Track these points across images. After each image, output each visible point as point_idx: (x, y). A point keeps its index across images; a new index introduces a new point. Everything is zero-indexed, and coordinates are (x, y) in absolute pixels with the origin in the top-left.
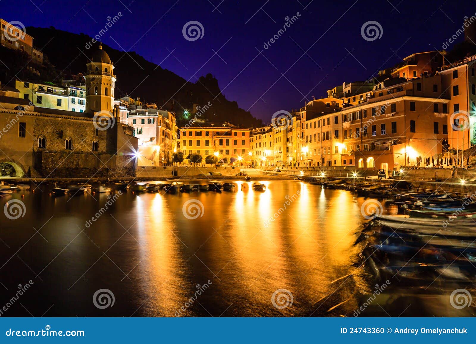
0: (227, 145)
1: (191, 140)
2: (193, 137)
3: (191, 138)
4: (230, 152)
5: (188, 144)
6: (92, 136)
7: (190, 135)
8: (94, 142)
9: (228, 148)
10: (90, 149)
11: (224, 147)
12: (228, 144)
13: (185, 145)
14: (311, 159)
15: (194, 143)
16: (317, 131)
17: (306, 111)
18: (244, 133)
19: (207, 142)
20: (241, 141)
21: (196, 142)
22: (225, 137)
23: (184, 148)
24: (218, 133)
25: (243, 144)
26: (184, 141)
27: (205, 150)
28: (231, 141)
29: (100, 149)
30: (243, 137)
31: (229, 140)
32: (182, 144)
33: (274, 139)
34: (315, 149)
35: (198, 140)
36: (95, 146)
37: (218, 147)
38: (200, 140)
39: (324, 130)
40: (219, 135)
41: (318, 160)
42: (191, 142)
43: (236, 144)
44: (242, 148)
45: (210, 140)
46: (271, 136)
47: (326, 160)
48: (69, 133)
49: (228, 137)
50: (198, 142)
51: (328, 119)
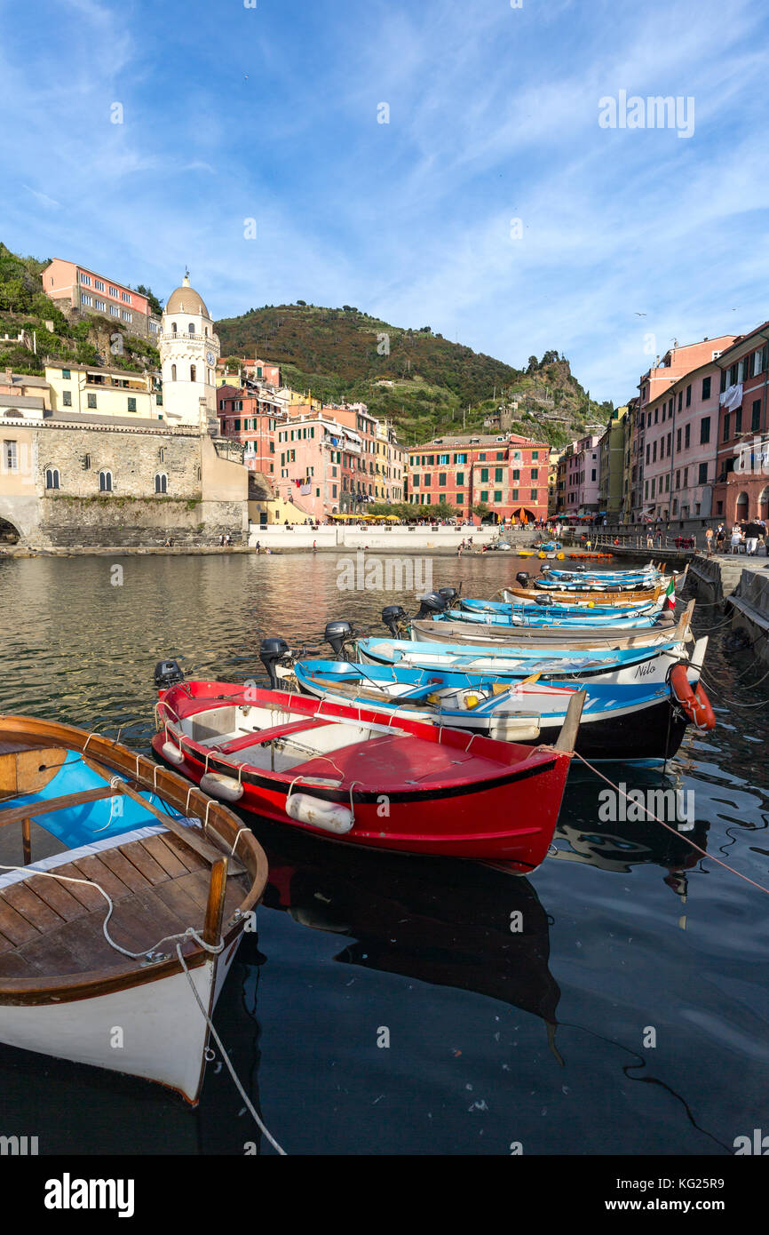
0: (497, 481)
1: (428, 472)
2: (434, 468)
3: (429, 469)
4: (505, 496)
5: (423, 481)
6: (154, 463)
7: (428, 464)
8: (158, 476)
9: (498, 486)
10: (150, 490)
11: (492, 485)
12: (499, 478)
13: (416, 483)
14: (654, 505)
15: (435, 479)
16: (666, 428)
17: (651, 380)
18: (537, 453)
19: (460, 476)
20: (530, 472)
21: (438, 476)
22: (494, 463)
23: (416, 490)
24: (483, 457)
25: (532, 478)
26: (415, 476)
27: (456, 493)
28: (505, 471)
29: (171, 490)
30: (533, 461)
31: (501, 470)
32: (411, 483)
33: (602, 464)
34: (661, 479)
35: (442, 471)
36: (161, 483)
37: (479, 487)
38: (447, 471)
39: (681, 421)
40: (484, 460)
41: (665, 507)
42: (428, 477)
43: (518, 478)
44: (532, 487)
45: (466, 471)
46: (594, 457)
47: (680, 505)
48: (105, 459)
49: (500, 462)
50: (443, 476)
51: (689, 389)
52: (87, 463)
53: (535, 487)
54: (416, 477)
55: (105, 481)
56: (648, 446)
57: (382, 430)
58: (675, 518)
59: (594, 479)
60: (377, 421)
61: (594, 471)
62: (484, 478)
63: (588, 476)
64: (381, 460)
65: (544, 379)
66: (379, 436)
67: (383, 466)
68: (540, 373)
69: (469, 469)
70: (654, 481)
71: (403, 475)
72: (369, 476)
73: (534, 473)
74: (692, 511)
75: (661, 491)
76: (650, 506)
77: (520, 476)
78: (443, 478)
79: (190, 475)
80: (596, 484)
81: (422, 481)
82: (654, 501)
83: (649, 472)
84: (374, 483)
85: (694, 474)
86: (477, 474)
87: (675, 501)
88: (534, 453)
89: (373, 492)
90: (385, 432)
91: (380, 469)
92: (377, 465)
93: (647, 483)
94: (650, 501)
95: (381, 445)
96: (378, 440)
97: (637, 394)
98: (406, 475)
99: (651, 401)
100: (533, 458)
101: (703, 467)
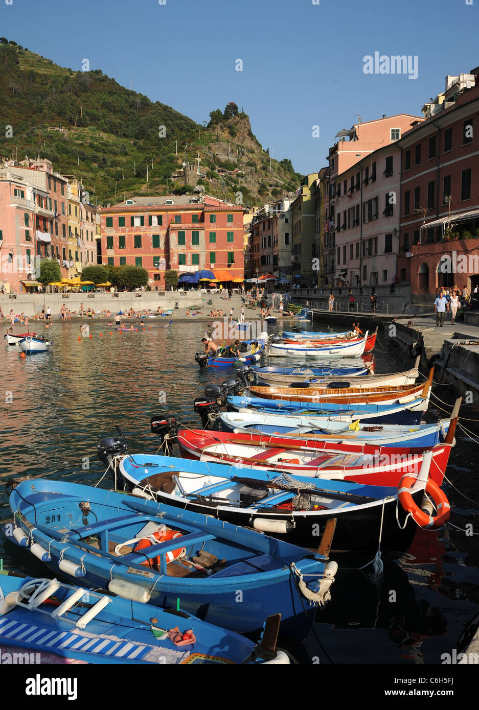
0: (194, 243)
1: (123, 234)
2: (127, 229)
3: (123, 231)
4: (203, 259)
5: (118, 244)
7: (120, 226)
9: (196, 249)
11: (189, 248)
12: (196, 241)
13: (110, 245)
14: (346, 270)
15: (130, 242)
16: (355, 200)
17: (339, 153)
18: (232, 215)
19: (156, 238)
20: (226, 235)
21: (133, 239)
22: (190, 225)
23: (110, 253)
24: (178, 219)
25: (229, 241)
26: (108, 237)
27: (152, 255)
28: (202, 234)
30: (229, 224)
31: (198, 232)
32: (104, 245)
33: (294, 227)
34: (352, 246)
35: (138, 233)
37: (176, 249)
38: (142, 234)
39: (368, 194)
40: (180, 222)
41: (357, 272)
42: (122, 240)
43: (215, 241)
44: (228, 250)
45: (162, 233)
46: (287, 221)
47: (369, 271)
49: (197, 225)
50: (138, 239)
51: (374, 165)
53: (232, 250)
54: (110, 240)
56: (339, 215)
57: (72, 190)
58: (367, 283)
59: (287, 242)
60: (67, 180)
61: (287, 235)
62: (181, 241)
63: (281, 240)
64: (73, 222)
65: (225, 135)
66: (70, 197)
67: (76, 228)
68: (222, 128)
69: (165, 232)
70: (345, 248)
71: (96, 237)
72: (62, 238)
73: (230, 236)
74: (381, 276)
75: (352, 258)
76: (342, 270)
77: (217, 240)
78: (138, 241)
80: (289, 247)
81: (116, 243)
82: (345, 267)
83: (342, 239)
84: (67, 246)
85: (382, 243)
86: (174, 237)
87: (365, 267)
88: (229, 215)
89: (67, 256)
90: (76, 192)
91: (73, 231)
92: (70, 227)
93: (339, 249)
94: (342, 266)
95: (73, 206)
96: (70, 201)
97: (327, 164)
98: (99, 237)
99: (340, 173)
100: (229, 221)
101: (389, 238)
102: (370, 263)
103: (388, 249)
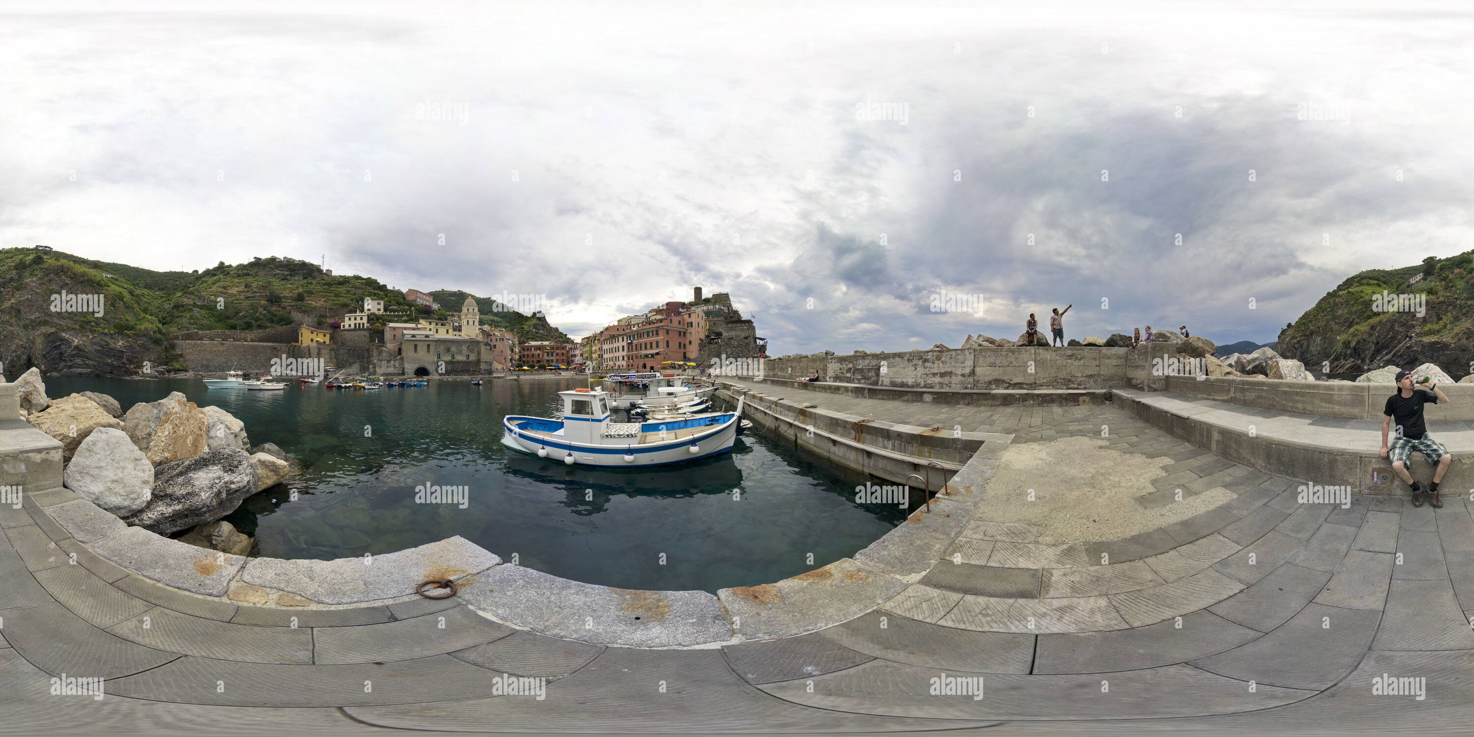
3: (528, 352)
8: (467, 354)
13: (524, 357)
16: (611, 346)
19: (538, 355)
21: (531, 355)
23: (523, 359)
27: (537, 360)
29: (471, 359)
32: (522, 357)
35: (532, 353)
36: (468, 356)
38: (534, 353)
39: (616, 345)
42: (528, 355)
45: (541, 353)
48: (453, 349)
50: (533, 355)
52: (448, 350)
54: (524, 355)
55: (453, 356)
62: (548, 356)
73: (563, 354)
79: (476, 354)
81: (526, 356)
83: (605, 356)
85: (621, 358)
86: (546, 354)
101: (623, 357)
102: (617, 363)
103: (623, 359)
